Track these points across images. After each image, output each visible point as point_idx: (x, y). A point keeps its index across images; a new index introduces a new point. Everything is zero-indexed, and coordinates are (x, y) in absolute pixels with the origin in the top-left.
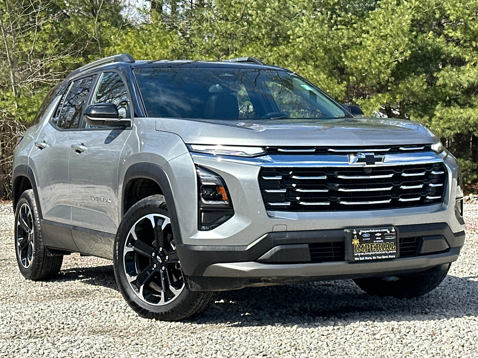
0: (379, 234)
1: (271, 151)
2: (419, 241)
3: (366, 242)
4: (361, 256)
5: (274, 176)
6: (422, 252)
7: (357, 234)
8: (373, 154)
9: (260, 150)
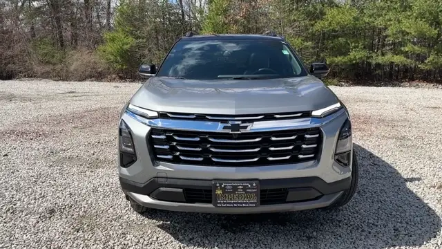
0: (241, 187)
1: (163, 115)
2: (286, 192)
3: (228, 192)
4: (224, 203)
5: (160, 135)
6: (287, 200)
7: (220, 186)
8: (240, 123)
9: (156, 114)
